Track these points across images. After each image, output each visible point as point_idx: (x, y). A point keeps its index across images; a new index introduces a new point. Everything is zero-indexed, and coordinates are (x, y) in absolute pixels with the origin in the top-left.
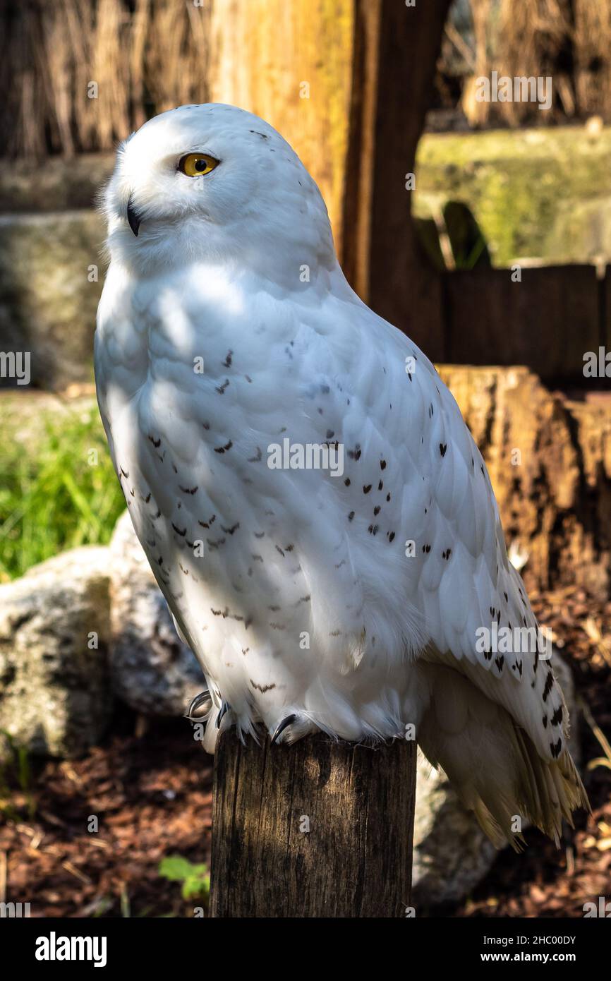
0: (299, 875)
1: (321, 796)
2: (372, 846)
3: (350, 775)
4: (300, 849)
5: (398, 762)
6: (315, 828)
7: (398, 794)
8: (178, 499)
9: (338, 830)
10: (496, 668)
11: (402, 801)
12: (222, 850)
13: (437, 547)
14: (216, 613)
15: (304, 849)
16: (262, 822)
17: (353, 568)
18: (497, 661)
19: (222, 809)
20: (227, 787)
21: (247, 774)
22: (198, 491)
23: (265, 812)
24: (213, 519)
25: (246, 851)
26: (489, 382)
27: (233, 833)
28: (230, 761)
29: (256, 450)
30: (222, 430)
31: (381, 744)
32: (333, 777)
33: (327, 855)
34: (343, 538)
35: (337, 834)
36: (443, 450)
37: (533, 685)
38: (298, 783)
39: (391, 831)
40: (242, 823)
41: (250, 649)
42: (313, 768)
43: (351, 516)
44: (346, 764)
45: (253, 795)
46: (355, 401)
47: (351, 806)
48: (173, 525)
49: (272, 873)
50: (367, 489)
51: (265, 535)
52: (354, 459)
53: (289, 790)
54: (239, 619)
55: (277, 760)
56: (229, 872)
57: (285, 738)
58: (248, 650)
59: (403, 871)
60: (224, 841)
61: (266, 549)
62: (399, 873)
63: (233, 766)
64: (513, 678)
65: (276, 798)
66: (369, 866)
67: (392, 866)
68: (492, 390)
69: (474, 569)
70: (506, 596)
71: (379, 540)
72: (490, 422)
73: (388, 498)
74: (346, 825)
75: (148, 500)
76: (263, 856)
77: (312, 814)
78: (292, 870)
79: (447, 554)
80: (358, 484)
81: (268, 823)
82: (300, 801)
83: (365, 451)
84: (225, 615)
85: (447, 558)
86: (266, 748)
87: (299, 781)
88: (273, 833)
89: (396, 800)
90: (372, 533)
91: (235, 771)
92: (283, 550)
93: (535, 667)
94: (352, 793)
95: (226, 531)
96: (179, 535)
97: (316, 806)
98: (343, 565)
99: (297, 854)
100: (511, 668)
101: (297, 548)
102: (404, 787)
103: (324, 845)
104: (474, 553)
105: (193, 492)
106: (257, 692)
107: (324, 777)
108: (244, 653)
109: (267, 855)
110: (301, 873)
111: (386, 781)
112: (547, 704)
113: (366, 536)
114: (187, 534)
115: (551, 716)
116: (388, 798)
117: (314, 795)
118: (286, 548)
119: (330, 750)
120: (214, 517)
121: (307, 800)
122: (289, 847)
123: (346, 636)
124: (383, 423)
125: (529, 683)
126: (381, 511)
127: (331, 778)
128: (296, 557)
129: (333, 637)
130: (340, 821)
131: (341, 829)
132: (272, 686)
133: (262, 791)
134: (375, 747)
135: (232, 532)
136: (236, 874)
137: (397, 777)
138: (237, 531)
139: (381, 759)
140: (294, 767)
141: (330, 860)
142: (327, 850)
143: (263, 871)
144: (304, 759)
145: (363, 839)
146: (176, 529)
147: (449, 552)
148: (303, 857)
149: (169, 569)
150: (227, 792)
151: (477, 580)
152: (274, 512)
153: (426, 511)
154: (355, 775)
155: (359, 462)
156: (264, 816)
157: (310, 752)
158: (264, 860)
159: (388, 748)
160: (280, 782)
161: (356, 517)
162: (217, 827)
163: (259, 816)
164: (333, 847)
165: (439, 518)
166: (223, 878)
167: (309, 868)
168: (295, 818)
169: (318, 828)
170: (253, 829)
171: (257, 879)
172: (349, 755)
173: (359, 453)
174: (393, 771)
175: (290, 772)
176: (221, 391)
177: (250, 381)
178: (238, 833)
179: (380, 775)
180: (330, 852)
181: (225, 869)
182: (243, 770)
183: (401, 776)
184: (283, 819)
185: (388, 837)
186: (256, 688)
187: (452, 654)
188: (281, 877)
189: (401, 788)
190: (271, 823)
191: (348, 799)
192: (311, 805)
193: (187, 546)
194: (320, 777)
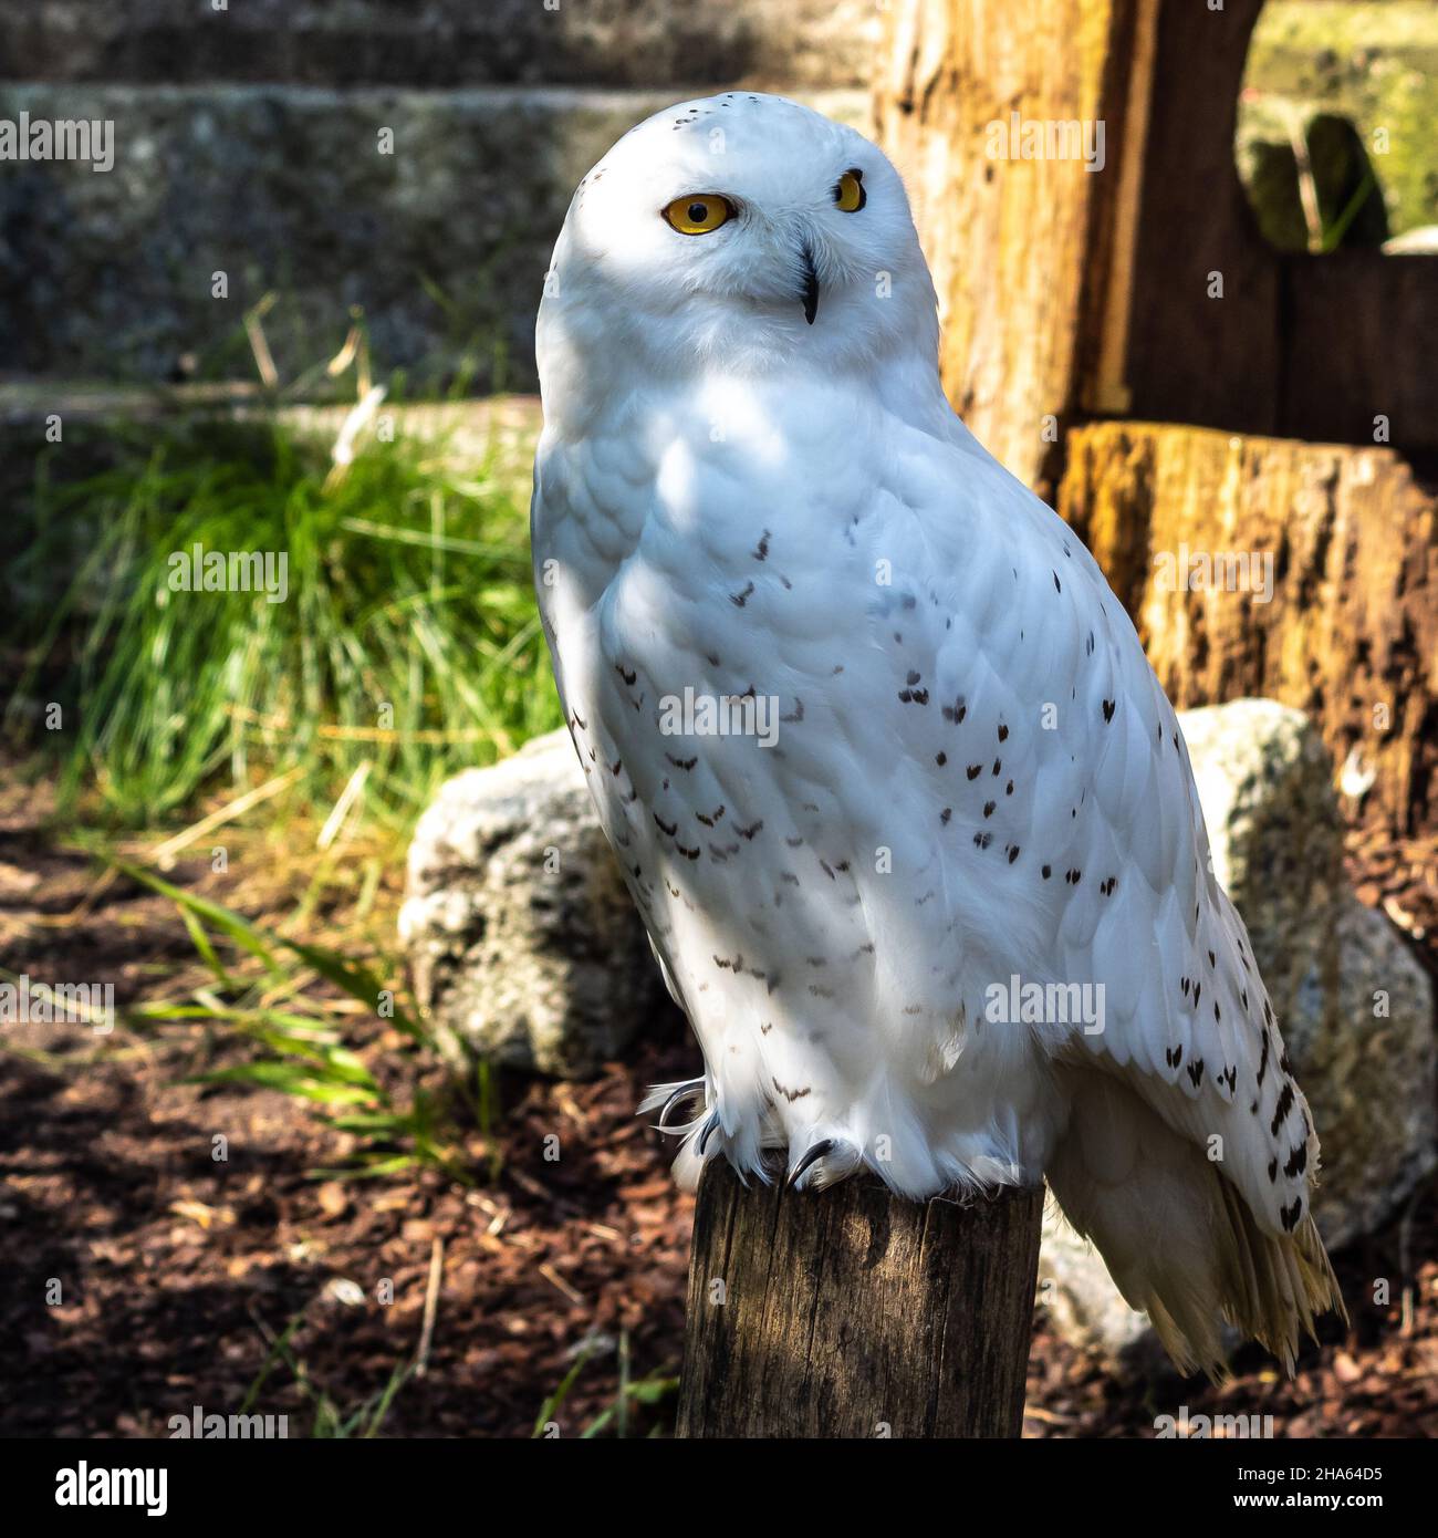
0: (824, 1415)
1: (868, 1282)
2: (951, 1370)
3: (919, 1249)
4: (827, 1369)
5: (1006, 1230)
6: (856, 1335)
7: (1004, 1284)
8: (663, 775)
9: (894, 1341)
10: (1188, 1080)
11: (1009, 1295)
12: (698, 1361)
13: (1091, 877)
14: (722, 964)
15: (835, 1370)
16: (766, 1319)
17: (947, 901)
18: (1190, 1069)
19: (703, 1291)
20: (713, 1256)
21: (747, 1235)
22: (696, 766)
23: (773, 1302)
24: (721, 812)
25: (737, 1367)
26: (1326, 471)
27: (718, 1335)
28: (719, 1210)
29: (794, 701)
30: (741, 670)
31: (978, 1197)
32: (891, 1252)
33: (873, 1382)
34: (934, 854)
35: (892, 1348)
36: (1108, 710)
37: (1255, 1109)
38: (830, 1258)
39: (987, 1346)
40: (735, 1319)
41: (774, 1027)
42: (859, 1232)
43: (946, 816)
44: (914, 1228)
45: (755, 1271)
46: (961, 622)
47: (919, 1301)
48: (656, 818)
49: (778, 1408)
50: (973, 773)
51: (805, 842)
52: (953, 722)
53: (815, 1268)
54: (759, 975)
55: (798, 1216)
56: (708, 1401)
57: (812, 1179)
58: (770, 1027)
59: (1006, 1415)
60: (703, 1346)
61: (804, 864)
62: (998, 1417)
63: (724, 1220)
64: (1217, 1097)
65: (792, 1280)
66: (946, 1405)
67: (986, 1406)
68: (1331, 485)
69: (1156, 909)
70: (1212, 956)
71: (994, 856)
72: (1324, 540)
73: (1010, 790)
74: (908, 1332)
75: (616, 771)
76: (765, 1377)
77: (852, 1312)
78: (813, 1405)
79: (1109, 887)
80: (958, 765)
81: (777, 1322)
82: (833, 1288)
83: (972, 708)
84: (737, 968)
85: (1109, 893)
86: (780, 1193)
87: (832, 1254)
88: (784, 1340)
89: (998, 1294)
90: (981, 846)
91: (726, 1229)
92: (833, 869)
93: (1260, 1077)
94: (922, 1279)
95: (740, 832)
96: (664, 834)
97: (860, 1299)
98: (930, 900)
99: (822, 1379)
100: (1215, 1081)
101: (854, 866)
102: (1014, 1272)
103: (869, 1365)
104: (1158, 886)
105: (690, 765)
106: (781, 1099)
107: (878, 1249)
108: (764, 1032)
109: (772, 1375)
110: (827, 1411)
111: (982, 1259)
112: (1279, 1140)
113: (970, 848)
114: (677, 833)
115: (1284, 1160)
116: (984, 1290)
117: (856, 1280)
118: (839, 865)
119: (887, 1204)
120: (722, 807)
121: (844, 1288)
122: (810, 1365)
123: (930, 1016)
124: (1006, 663)
125: (1246, 1104)
126: (996, 811)
127: (888, 1252)
128: (852, 878)
129: (909, 1016)
130: (899, 1325)
131: (900, 1340)
132: (806, 1092)
133: (770, 1266)
134: (967, 1203)
135: (750, 835)
136: (718, 1405)
137: (1003, 1255)
138: (758, 834)
139: (976, 1221)
140: (825, 1229)
141: (878, 1392)
142: (874, 1374)
143: (764, 1402)
144: (843, 1216)
145: (937, 1358)
146: (659, 822)
147: (1112, 882)
148: (833, 1384)
149: (651, 887)
150: (711, 1263)
151: (1162, 930)
152: (819, 806)
153: (1074, 812)
154: (928, 1249)
155: (961, 726)
156: (771, 1310)
157: (855, 1206)
158: (766, 1385)
159: (989, 1204)
160: (801, 1253)
161: (956, 816)
162: (693, 1318)
163: (762, 1309)
164: (886, 1369)
165: (1097, 823)
166: (698, 1408)
167: (841, 1404)
168: (822, 1317)
169: (861, 1335)
170: (752, 1330)
171: (753, 1415)
172: (920, 1214)
173: (963, 711)
174: (997, 1243)
175: (820, 1236)
176: (740, 601)
177: (788, 586)
178: (725, 1335)
179: (972, 1252)
180: (878, 1377)
181: (702, 1394)
182: (741, 1227)
183: (1009, 1253)
184: (803, 1317)
185: (981, 1356)
186: (780, 1092)
187: (1110, 1056)
188: (794, 1416)
189: (1009, 1272)
190: (781, 1321)
191: (914, 1289)
192: (851, 1296)
193: (677, 853)
194: (870, 1249)
